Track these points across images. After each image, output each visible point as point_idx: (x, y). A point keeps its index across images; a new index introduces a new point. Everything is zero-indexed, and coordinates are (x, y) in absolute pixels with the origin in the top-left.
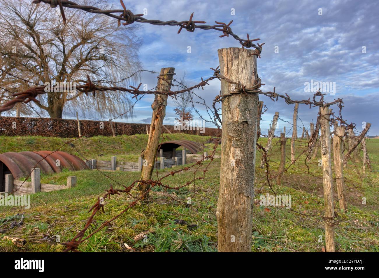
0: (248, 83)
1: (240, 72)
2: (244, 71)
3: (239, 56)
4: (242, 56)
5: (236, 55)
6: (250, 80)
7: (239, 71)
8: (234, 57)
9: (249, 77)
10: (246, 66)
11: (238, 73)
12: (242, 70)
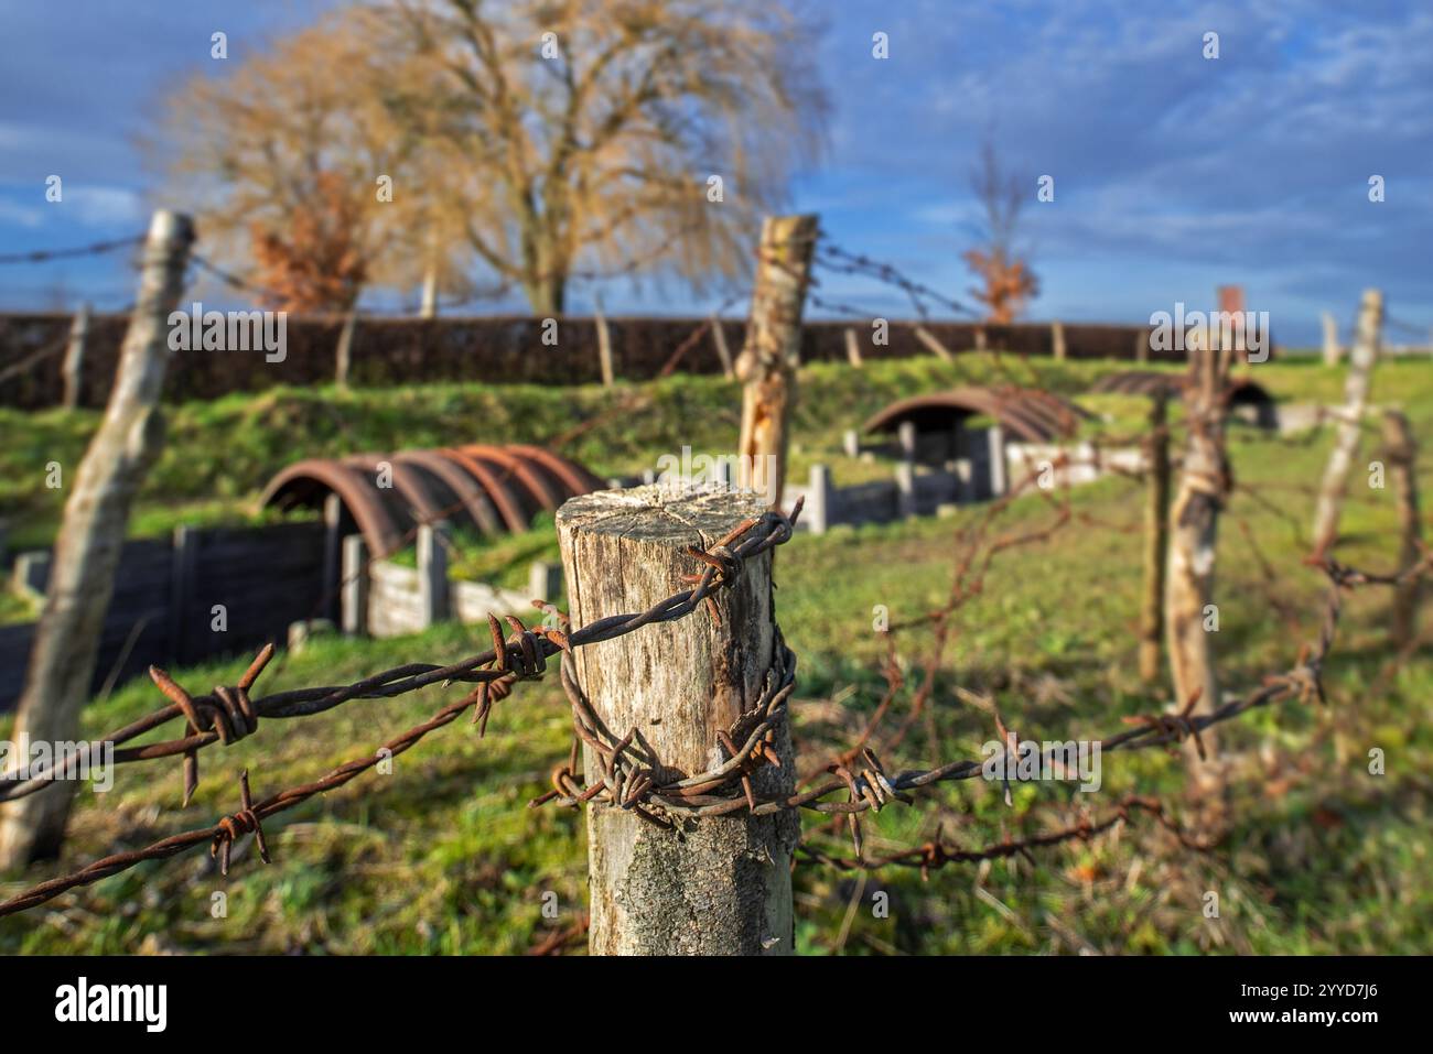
0: (689, 745)
1: (638, 675)
2: (659, 672)
3: (628, 586)
4: (643, 585)
5: (612, 579)
6: (701, 723)
7: (631, 670)
8: (600, 586)
9: (688, 707)
10: (666, 642)
11: (626, 680)
12: (648, 666)
